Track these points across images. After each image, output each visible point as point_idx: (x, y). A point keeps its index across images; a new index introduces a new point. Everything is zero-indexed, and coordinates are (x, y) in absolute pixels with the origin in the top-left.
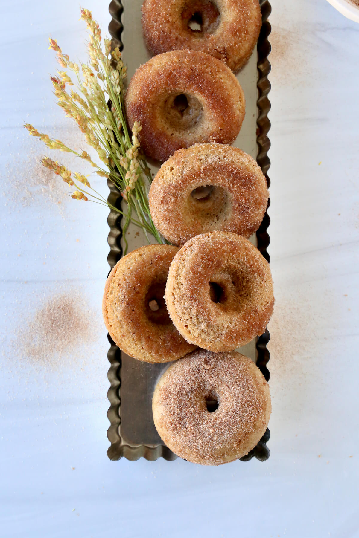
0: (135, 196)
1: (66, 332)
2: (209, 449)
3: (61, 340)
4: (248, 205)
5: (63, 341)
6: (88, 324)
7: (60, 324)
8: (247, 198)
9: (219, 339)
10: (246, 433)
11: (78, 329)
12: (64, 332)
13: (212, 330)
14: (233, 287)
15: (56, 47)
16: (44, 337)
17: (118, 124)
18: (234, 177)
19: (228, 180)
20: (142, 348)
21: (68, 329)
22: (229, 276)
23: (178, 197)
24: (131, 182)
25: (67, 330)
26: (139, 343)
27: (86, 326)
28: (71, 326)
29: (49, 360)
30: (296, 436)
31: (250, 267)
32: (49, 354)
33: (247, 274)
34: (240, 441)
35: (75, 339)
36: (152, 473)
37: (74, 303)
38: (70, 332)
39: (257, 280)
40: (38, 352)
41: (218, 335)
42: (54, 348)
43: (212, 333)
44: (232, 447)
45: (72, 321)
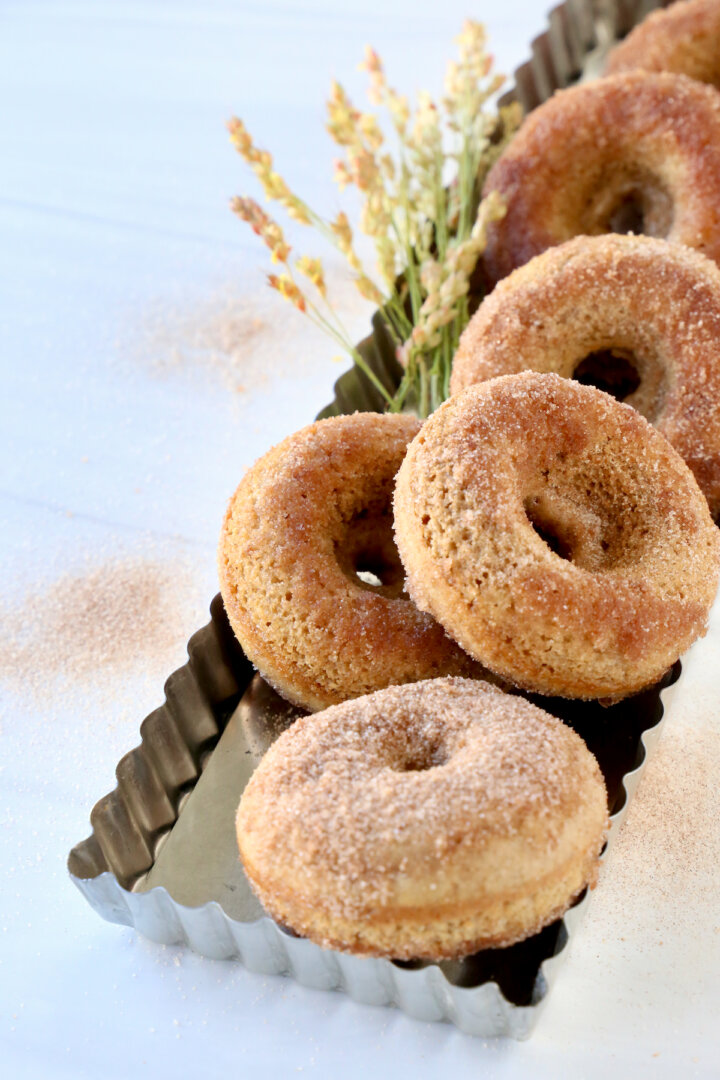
0: (429, 366)
1: (112, 637)
2: (358, 835)
3: (92, 649)
4: (711, 392)
5: (95, 653)
6: (179, 636)
7: (107, 615)
8: (713, 369)
9: (504, 576)
10: (486, 827)
11: (150, 640)
12: (108, 635)
13: (492, 539)
14: (601, 552)
15: (376, 66)
16: (51, 633)
17: (453, 210)
18: (694, 303)
19: (675, 307)
20: (289, 597)
21: (123, 631)
22: (599, 521)
23: (532, 324)
24: (431, 321)
25: (117, 633)
26: (282, 576)
27: (173, 638)
28: (134, 626)
29: (37, 684)
30: (655, 1056)
31: (661, 495)
32: (42, 672)
33: (649, 513)
34: (458, 840)
35: (128, 659)
36: (176, 1022)
37: (167, 585)
38: (124, 639)
39: (671, 531)
40: (17, 659)
41: (503, 562)
42: (63, 663)
43: (487, 550)
44: (429, 850)
45: (142, 618)
